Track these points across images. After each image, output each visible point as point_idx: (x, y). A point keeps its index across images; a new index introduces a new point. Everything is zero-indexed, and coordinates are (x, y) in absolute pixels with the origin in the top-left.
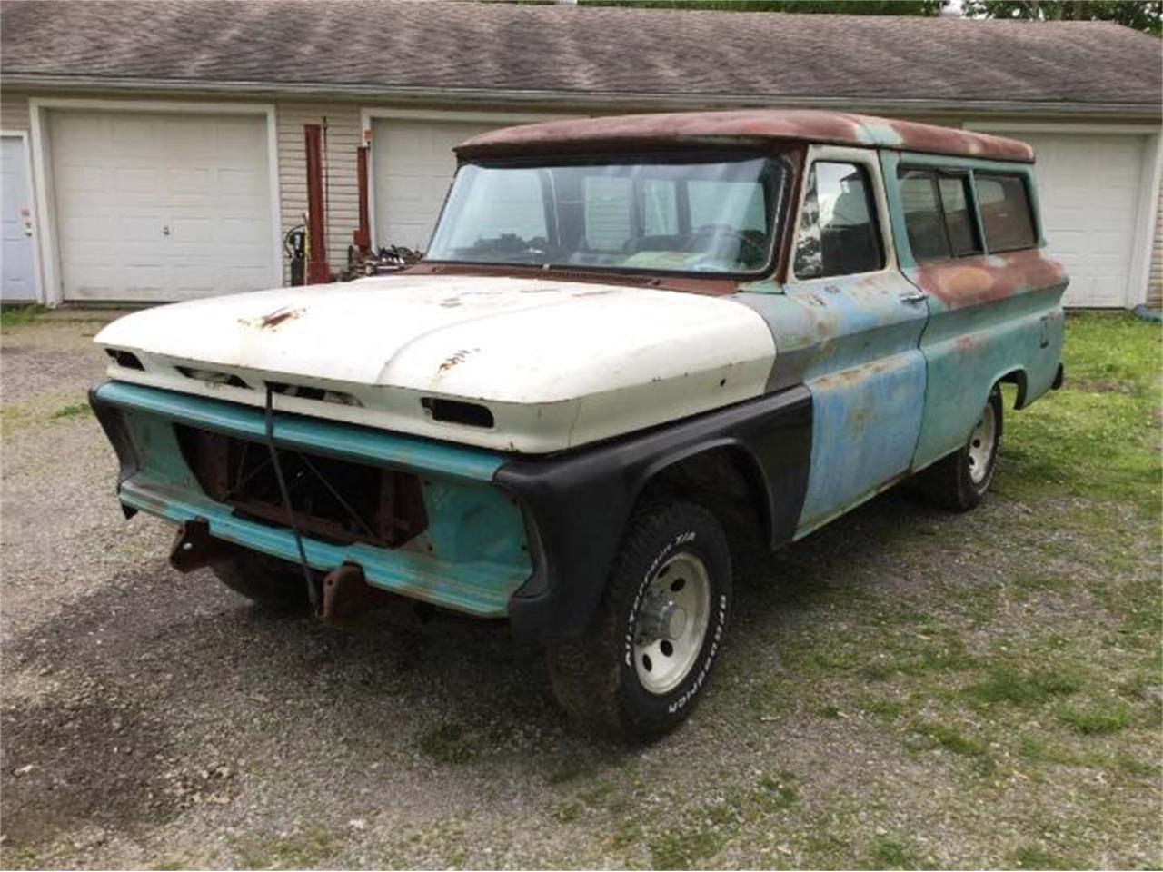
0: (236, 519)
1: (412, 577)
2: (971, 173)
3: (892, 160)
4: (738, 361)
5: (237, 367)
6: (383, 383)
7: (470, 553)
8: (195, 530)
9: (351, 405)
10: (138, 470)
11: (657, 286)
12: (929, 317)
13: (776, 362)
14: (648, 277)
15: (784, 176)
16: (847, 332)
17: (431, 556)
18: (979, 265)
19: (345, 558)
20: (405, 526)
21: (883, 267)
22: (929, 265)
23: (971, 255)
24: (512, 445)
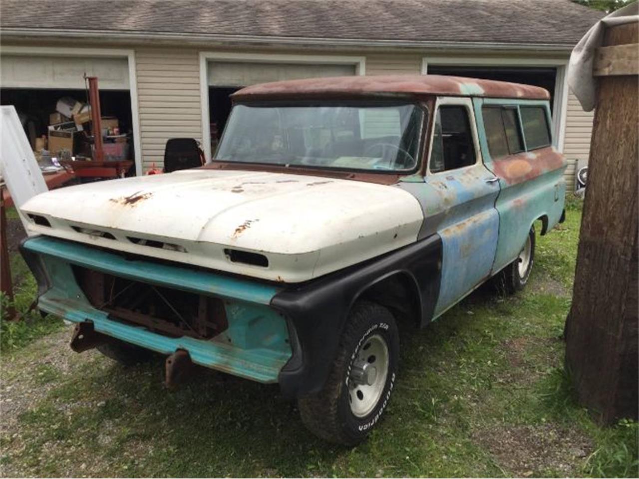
0: (110, 321)
1: (219, 358)
2: (518, 107)
3: (479, 103)
4: (404, 223)
5: (110, 228)
6: (201, 240)
7: (253, 343)
8: (86, 328)
9: (179, 251)
10: (49, 288)
11: (353, 178)
12: (500, 190)
13: (423, 222)
14: (348, 173)
15: (423, 116)
16: (460, 202)
17: (231, 345)
18: (523, 158)
19: (178, 346)
20: (214, 327)
21: (474, 163)
22: (499, 160)
23: (519, 152)
24: (279, 278)
